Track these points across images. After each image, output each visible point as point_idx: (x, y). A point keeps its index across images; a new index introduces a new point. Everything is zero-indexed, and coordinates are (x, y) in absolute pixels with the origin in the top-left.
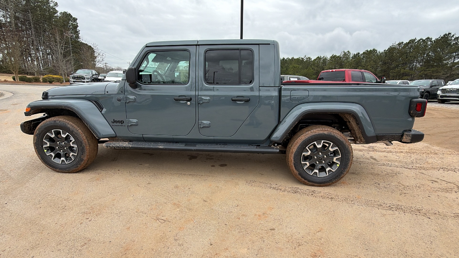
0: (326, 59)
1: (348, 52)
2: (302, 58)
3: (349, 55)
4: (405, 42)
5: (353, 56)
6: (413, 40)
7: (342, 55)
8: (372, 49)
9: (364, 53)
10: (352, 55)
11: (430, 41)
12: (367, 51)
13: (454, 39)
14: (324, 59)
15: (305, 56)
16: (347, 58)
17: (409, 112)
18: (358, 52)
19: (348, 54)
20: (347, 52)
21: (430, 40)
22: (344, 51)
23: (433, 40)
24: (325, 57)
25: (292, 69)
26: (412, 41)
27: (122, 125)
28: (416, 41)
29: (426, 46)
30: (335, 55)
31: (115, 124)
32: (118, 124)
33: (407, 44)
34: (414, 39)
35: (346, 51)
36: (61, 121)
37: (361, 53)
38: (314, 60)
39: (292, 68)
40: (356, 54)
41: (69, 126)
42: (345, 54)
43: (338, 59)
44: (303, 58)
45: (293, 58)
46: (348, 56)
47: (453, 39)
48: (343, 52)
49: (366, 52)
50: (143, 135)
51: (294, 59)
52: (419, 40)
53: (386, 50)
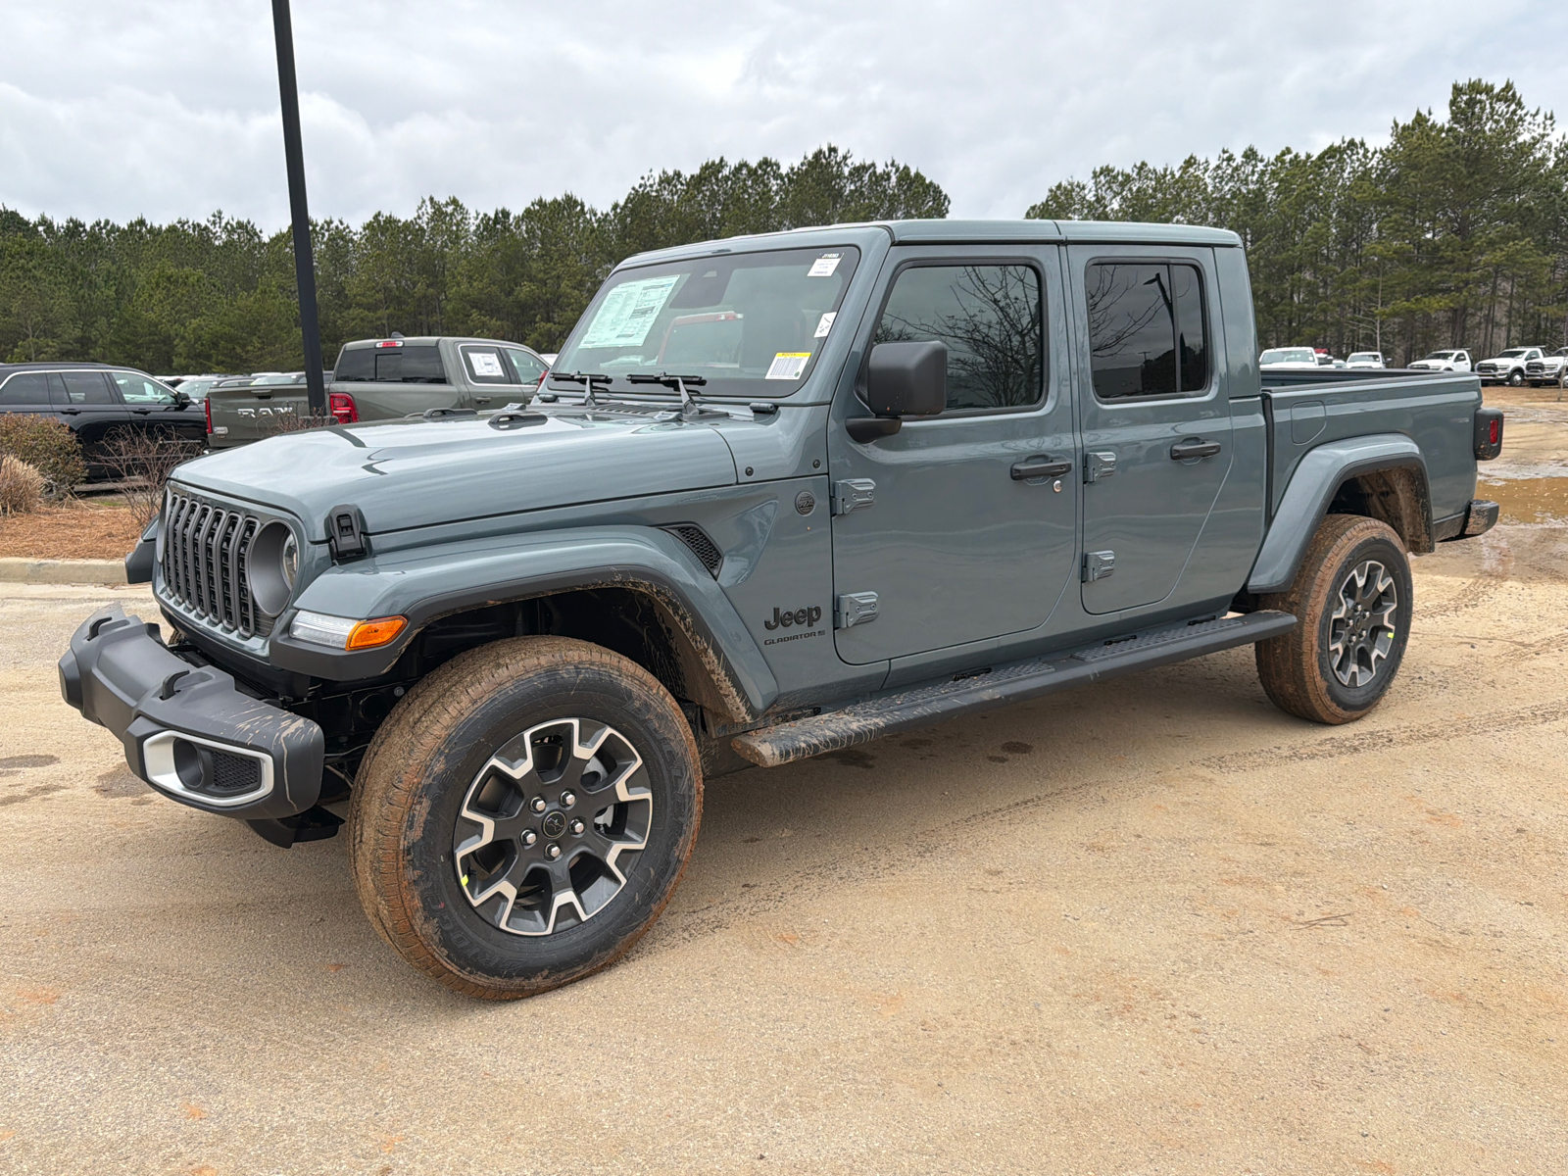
0: (343, 238)
1: (454, 202)
2: (196, 226)
3: (459, 218)
4: (687, 174)
5: (478, 226)
6: (713, 163)
7: (425, 219)
8: (559, 199)
9: (528, 211)
10: (472, 221)
11: (776, 179)
12: (541, 203)
13: (850, 173)
14: (332, 239)
15: (219, 215)
16: (456, 238)
17: (1474, 446)
18: (500, 209)
19: (452, 214)
20: (447, 204)
21: (774, 173)
22: (431, 199)
23: (784, 170)
24: (336, 223)
25: (159, 295)
26: (711, 170)
27: (810, 630)
28: (726, 172)
29: (766, 197)
30: (386, 213)
31: (781, 631)
32: (795, 629)
33: (698, 181)
34: (717, 162)
35: (442, 199)
36: (580, 663)
37: (517, 210)
38: (272, 240)
39: (158, 284)
40: (493, 216)
41: (625, 683)
42: (438, 213)
43: (406, 237)
44: (206, 228)
45: (142, 222)
46: (458, 225)
47: (846, 171)
48: (428, 203)
49: (537, 207)
50: (890, 660)
51: (151, 230)
52: (738, 169)
53: (622, 203)
